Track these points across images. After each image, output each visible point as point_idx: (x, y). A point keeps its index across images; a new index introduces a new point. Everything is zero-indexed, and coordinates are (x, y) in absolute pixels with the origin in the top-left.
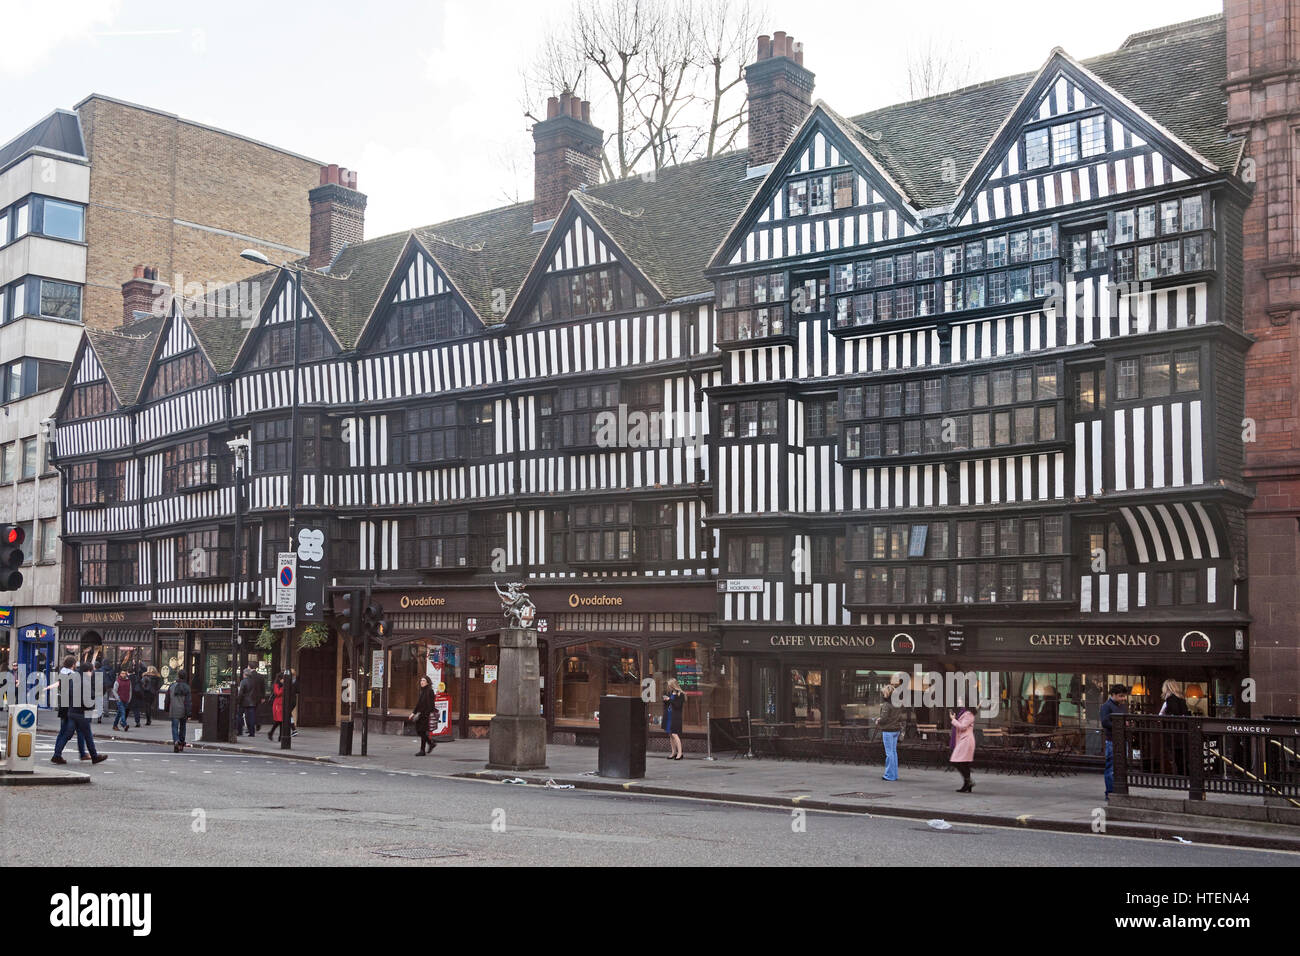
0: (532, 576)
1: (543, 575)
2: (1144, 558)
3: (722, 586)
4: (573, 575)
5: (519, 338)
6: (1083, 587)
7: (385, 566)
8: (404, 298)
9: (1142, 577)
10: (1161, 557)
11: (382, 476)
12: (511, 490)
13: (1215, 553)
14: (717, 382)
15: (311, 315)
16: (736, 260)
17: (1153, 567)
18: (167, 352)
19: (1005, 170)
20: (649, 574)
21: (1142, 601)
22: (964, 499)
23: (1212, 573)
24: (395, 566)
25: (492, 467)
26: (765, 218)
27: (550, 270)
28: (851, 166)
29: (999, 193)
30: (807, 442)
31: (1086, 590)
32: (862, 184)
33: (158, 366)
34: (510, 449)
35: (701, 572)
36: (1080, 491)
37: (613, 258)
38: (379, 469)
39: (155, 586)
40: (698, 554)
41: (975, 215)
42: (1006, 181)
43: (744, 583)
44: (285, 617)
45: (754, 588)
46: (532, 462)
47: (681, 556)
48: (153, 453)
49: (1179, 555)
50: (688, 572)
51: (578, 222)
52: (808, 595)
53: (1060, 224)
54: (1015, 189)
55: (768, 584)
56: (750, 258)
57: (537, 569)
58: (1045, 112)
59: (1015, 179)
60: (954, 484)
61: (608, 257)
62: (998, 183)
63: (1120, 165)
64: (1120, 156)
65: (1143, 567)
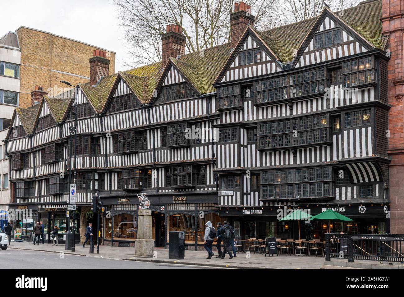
0: (160, 191)
1: (164, 191)
2: (356, 181)
3: (220, 193)
4: (173, 191)
5: (154, 109)
6: (337, 192)
7: (113, 188)
8: (117, 95)
9: (355, 188)
10: (361, 181)
11: (111, 157)
12: (153, 161)
13: (378, 180)
14: (219, 123)
15: (87, 102)
16: (223, 80)
17: (359, 184)
18: (42, 115)
19: (309, 49)
20: (198, 190)
21: (355, 196)
22: (298, 162)
23: (377, 186)
24: (116, 188)
25: (146, 153)
26: (232, 66)
27: (163, 85)
28: (260, 48)
29: (307, 56)
30: (248, 144)
31: (337, 193)
32: (264, 54)
33: (39, 121)
34: (152, 147)
35: (215, 189)
36: (335, 159)
37: (184, 81)
38: (110, 155)
39: (40, 197)
40: (214, 183)
41: (300, 64)
42: (309, 53)
43: (227, 192)
44: (73, 206)
45: (230, 194)
46: (159, 151)
47: (208, 183)
48: (38, 151)
49: (367, 181)
50: (210, 189)
51: (172, 68)
52: (249, 196)
53: (327, 67)
54: (312, 55)
55: (235, 193)
56: (228, 79)
57: (162, 189)
58: (322, 29)
59: (312, 52)
60: (295, 157)
61: (182, 80)
62: (307, 53)
63: (346, 47)
64: (345, 43)
65: (355, 185)
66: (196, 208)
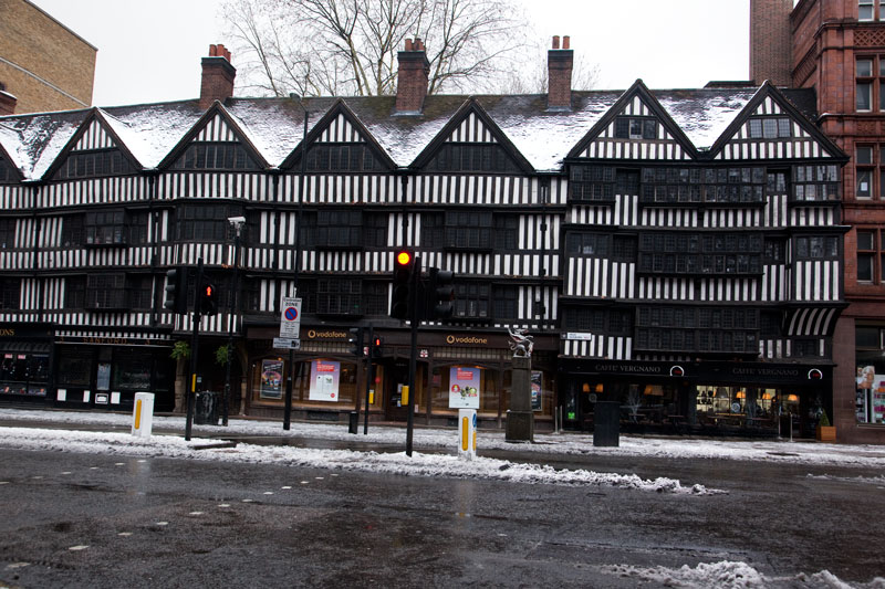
0: (408, 323)
2: (791, 333)
3: (564, 336)
4: (440, 324)
5: (419, 179)
6: (760, 345)
8: (324, 140)
9: (788, 342)
10: (800, 333)
11: (289, 252)
12: (391, 268)
13: (824, 333)
16: (584, 155)
17: (794, 338)
18: (83, 147)
19: (740, 135)
20: (498, 326)
21: (789, 353)
22: (703, 298)
23: (822, 342)
25: (384, 254)
26: (602, 135)
27: (448, 140)
28: (655, 117)
29: (736, 146)
31: (761, 347)
32: (661, 128)
34: (399, 244)
35: (535, 327)
36: (764, 298)
37: (495, 141)
38: (286, 247)
40: (533, 316)
41: (723, 155)
42: (740, 141)
43: (578, 334)
45: (584, 337)
46: (417, 254)
47: (521, 316)
48: (51, 216)
49: (808, 334)
50: (525, 326)
51: (472, 117)
53: (767, 166)
54: (745, 146)
55: (594, 336)
56: (592, 155)
58: (760, 111)
59: (745, 141)
60: (697, 289)
61: (492, 140)
62: (736, 141)
63: (798, 145)
64: (798, 139)
65: (789, 338)
66: (502, 357)
